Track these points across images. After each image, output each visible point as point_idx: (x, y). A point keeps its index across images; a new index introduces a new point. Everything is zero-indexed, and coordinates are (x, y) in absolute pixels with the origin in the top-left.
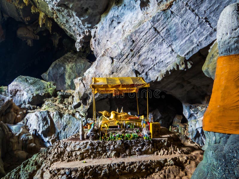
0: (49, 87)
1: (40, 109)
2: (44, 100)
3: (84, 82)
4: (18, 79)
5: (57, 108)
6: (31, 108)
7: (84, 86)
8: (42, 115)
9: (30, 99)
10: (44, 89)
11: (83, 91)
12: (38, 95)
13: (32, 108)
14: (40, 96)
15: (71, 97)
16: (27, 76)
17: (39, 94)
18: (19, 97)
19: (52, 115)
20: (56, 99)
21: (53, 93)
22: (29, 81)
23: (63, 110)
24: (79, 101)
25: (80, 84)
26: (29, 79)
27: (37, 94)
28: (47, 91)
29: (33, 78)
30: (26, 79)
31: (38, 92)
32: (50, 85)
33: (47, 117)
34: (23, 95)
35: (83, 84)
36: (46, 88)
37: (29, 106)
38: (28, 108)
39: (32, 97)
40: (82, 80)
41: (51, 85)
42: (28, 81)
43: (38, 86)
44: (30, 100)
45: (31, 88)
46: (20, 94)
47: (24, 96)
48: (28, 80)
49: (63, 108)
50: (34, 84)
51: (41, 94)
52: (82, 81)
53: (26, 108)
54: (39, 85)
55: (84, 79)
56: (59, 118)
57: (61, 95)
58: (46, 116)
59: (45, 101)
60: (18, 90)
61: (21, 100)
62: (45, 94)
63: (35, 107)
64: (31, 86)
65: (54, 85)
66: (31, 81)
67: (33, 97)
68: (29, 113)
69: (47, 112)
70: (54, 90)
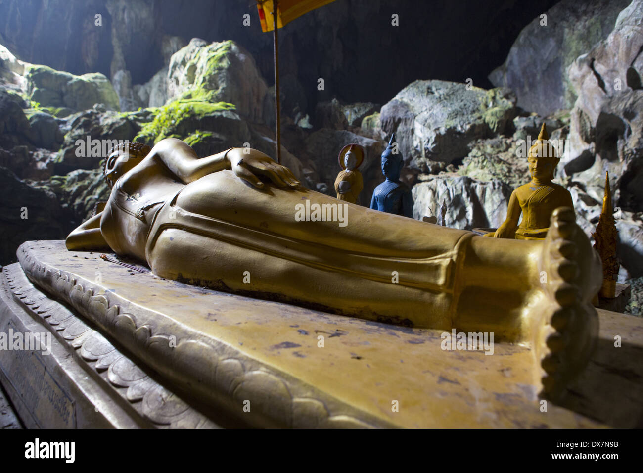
0: (491, 105)
1: (454, 172)
2: (470, 145)
3: (600, 68)
4: (407, 91)
5: (502, 169)
6: (428, 169)
7: (601, 84)
8: (448, 190)
9: (428, 142)
10: (473, 112)
11: (598, 106)
12: (451, 131)
13: (431, 170)
14: (459, 133)
15: (560, 130)
16: (433, 81)
17: (455, 128)
18: (404, 139)
19: (478, 192)
20: (509, 141)
21: (498, 123)
22: (436, 94)
23: (520, 177)
24: (585, 147)
25: (583, 77)
26: (436, 86)
27: (448, 127)
28: (480, 118)
29: (449, 84)
30: (429, 88)
31: (452, 123)
32: (494, 98)
33: (465, 195)
34: (413, 131)
35: (594, 77)
36: (482, 107)
37: (422, 163)
38: (420, 167)
39: (433, 139)
40: (593, 60)
41: (498, 98)
42: (433, 93)
43: (457, 106)
44: (430, 146)
45: (435, 112)
46: (405, 129)
47: (414, 136)
48: (434, 89)
49: (526, 170)
50: (445, 99)
51: (462, 127)
52: (592, 66)
53: (416, 169)
54: (462, 101)
55: (601, 58)
56: (502, 202)
57: (524, 128)
58: (462, 194)
59: (473, 148)
60: (400, 120)
61: (409, 147)
62: (473, 127)
63: (441, 164)
64: (435, 107)
65: (507, 97)
66: (441, 92)
67: (438, 136)
68: (420, 181)
69: (465, 183)
70: (502, 114)
